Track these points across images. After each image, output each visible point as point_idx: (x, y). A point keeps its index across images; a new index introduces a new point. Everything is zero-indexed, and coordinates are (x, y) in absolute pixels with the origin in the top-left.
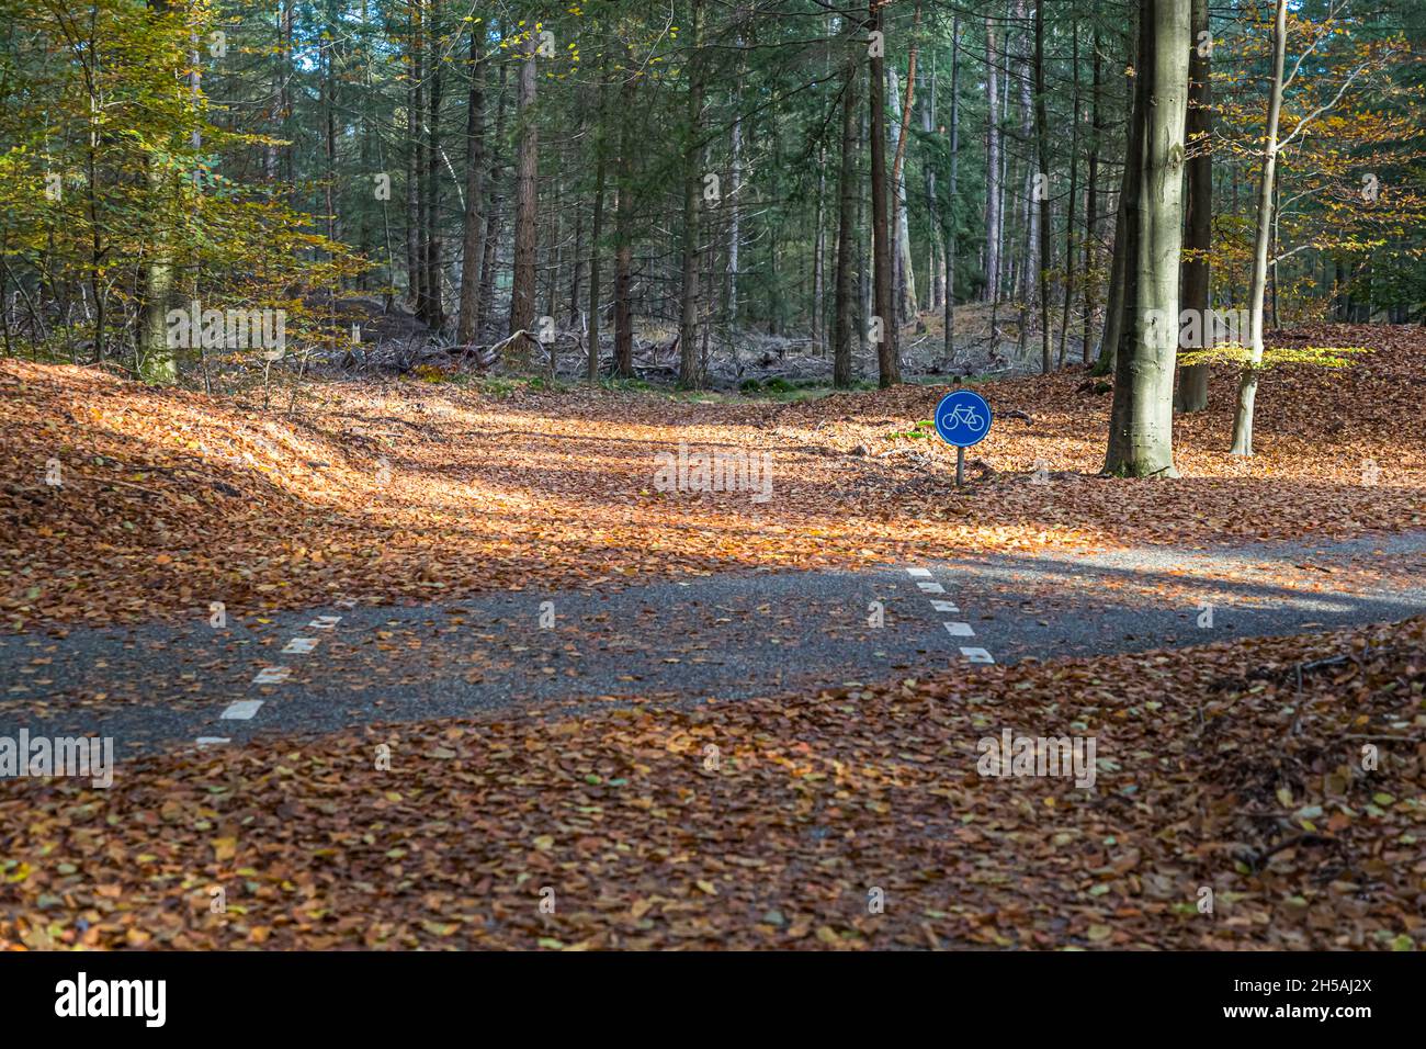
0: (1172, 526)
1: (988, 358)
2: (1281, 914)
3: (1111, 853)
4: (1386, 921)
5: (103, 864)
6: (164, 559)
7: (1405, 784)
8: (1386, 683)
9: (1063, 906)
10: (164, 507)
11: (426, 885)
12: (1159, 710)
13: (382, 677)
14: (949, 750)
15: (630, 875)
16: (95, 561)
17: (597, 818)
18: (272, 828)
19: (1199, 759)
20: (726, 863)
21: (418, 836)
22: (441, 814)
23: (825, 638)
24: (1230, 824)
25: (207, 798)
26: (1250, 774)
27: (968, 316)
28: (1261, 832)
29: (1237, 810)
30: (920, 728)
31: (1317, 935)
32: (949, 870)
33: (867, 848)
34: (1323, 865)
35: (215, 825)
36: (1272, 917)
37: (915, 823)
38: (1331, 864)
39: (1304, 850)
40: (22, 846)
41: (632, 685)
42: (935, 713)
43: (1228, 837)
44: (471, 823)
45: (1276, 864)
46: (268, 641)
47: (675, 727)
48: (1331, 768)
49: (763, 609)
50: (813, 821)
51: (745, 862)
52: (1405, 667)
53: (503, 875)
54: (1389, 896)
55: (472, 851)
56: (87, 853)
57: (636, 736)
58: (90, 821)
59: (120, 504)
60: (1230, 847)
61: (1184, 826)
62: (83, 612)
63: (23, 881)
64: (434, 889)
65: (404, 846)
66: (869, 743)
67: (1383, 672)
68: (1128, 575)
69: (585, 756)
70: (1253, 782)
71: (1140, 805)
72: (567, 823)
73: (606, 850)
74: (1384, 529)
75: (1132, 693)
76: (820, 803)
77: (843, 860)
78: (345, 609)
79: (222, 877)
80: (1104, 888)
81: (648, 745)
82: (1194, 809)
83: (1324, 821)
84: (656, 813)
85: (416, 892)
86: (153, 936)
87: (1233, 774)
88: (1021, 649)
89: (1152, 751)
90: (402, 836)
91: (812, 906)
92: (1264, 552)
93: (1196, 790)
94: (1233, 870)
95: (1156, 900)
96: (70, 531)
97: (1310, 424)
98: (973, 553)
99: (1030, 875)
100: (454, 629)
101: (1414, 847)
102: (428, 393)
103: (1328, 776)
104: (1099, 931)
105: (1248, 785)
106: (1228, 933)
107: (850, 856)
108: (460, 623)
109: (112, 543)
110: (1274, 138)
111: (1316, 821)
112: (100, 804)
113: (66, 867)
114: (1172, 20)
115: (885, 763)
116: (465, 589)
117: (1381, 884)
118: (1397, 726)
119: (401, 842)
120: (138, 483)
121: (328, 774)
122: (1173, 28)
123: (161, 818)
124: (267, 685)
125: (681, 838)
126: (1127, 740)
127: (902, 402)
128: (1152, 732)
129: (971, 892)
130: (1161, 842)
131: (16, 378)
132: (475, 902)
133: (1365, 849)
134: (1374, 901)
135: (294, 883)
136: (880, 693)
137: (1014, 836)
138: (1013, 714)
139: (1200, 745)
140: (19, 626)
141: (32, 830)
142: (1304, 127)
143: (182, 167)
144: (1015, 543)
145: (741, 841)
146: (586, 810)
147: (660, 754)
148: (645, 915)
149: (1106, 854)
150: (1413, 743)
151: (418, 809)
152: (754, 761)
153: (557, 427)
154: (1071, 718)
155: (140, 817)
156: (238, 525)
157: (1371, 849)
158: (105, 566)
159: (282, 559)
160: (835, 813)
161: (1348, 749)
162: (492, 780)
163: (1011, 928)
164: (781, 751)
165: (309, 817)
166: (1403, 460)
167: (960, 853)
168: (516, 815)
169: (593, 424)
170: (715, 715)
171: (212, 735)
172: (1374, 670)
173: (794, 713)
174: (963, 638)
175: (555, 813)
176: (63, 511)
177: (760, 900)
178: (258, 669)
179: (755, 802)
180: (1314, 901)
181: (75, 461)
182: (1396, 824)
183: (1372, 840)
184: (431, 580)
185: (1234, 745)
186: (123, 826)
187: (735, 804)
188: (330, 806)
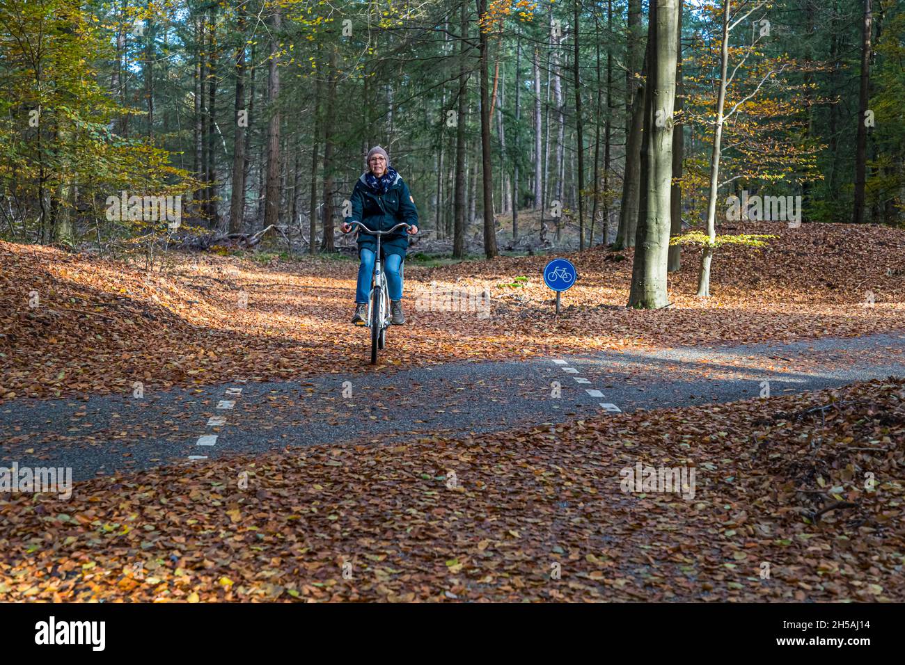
0: (691, 335)
1: (540, 241)
2: (837, 545)
3: (731, 513)
4: (895, 548)
5: (168, 525)
6: (126, 356)
7: (883, 475)
8: (858, 420)
9: (714, 542)
10: (117, 327)
11: (356, 534)
12: (726, 436)
13: (279, 422)
14: (617, 459)
15: (468, 528)
16: (87, 358)
17: (437, 498)
18: (257, 504)
19: (759, 463)
20: (519, 521)
21: (341, 508)
22: (348, 496)
23: (522, 399)
24: (794, 496)
25: (213, 489)
26: (799, 470)
27: (524, 217)
28: (812, 501)
29: (797, 489)
30: (596, 447)
31: (861, 555)
32: (644, 524)
33: (593, 512)
34: (852, 518)
35: (223, 503)
36: (832, 546)
37: (614, 499)
38: (856, 518)
39: (839, 510)
40: (118, 516)
41: (422, 425)
42: (601, 439)
43: (794, 504)
44: (368, 501)
45: (826, 518)
46: (207, 402)
47: (459, 448)
48: (842, 466)
49: (481, 382)
50: (557, 498)
51: (529, 520)
52: (866, 411)
53: (398, 529)
54: (893, 535)
55: (375, 516)
56: (157, 519)
57: (440, 453)
58: (151, 502)
59: (92, 325)
60: (797, 509)
61: (767, 498)
62: (92, 386)
63: (127, 534)
64: (362, 536)
65: (335, 513)
66: (570, 456)
67: (853, 413)
68: (678, 363)
69: (415, 463)
70: (802, 474)
71: (738, 488)
72: (421, 501)
73: (449, 515)
74: (809, 337)
75: (709, 426)
76: (558, 489)
77: (583, 519)
78: (242, 384)
79: (239, 531)
80: (733, 532)
81: (448, 457)
82: (770, 489)
83: (846, 495)
84: (469, 494)
85: (352, 538)
86: (216, 563)
87: (788, 470)
88: (634, 404)
89: (731, 459)
90: (333, 508)
91: (576, 543)
92: (748, 350)
93: (768, 479)
94: (802, 522)
95: (765, 538)
96: (67, 340)
97: (740, 278)
98: (585, 351)
99: (689, 526)
100: (310, 395)
101: (898, 508)
102: (223, 262)
103: (841, 471)
104: (740, 555)
105: (799, 475)
106: (811, 555)
107: (586, 517)
108: (312, 392)
109: (92, 347)
110: (721, 114)
111: (841, 494)
112: (152, 493)
113: (149, 527)
114: (666, 46)
115: (584, 466)
116: (307, 373)
117: (886, 528)
118: (873, 442)
119: (333, 511)
120: (99, 312)
121: (274, 475)
122: (667, 51)
123: (191, 500)
124: (216, 426)
125: (488, 508)
126: (714, 453)
127: (502, 266)
128: (728, 449)
129: (660, 535)
130: (756, 507)
131: (10, 252)
132: (389, 543)
133: (871, 509)
134: (885, 537)
135: (282, 534)
136: (567, 429)
137: (673, 505)
138: (646, 439)
139: (758, 455)
140: (58, 394)
141: (121, 507)
142: (738, 108)
143: (93, 129)
144: (608, 345)
145: (522, 509)
146: (429, 493)
147: (457, 463)
148: (486, 549)
149: (728, 514)
150: (884, 452)
151: (334, 493)
152: (511, 466)
153: (303, 281)
154: (679, 442)
155: (179, 499)
156: (160, 337)
157: (875, 509)
158: (94, 361)
159: (192, 356)
160: (568, 493)
161: (850, 455)
162: (369, 477)
163: (690, 554)
164: (524, 460)
165: (275, 498)
166: (795, 299)
167: (646, 515)
168: (390, 496)
169: (323, 280)
170: (478, 441)
171: (196, 455)
172: (848, 412)
173: (524, 439)
174: (599, 398)
175: (412, 495)
176: (61, 329)
177: (546, 541)
178: (207, 418)
179: (521, 488)
180: (853, 538)
181: (58, 300)
182: (883, 496)
183: (874, 505)
184: (285, 368)
185: (779, 455)
186: (171, 505)
187: (510, 489)
188: (284, 492)
